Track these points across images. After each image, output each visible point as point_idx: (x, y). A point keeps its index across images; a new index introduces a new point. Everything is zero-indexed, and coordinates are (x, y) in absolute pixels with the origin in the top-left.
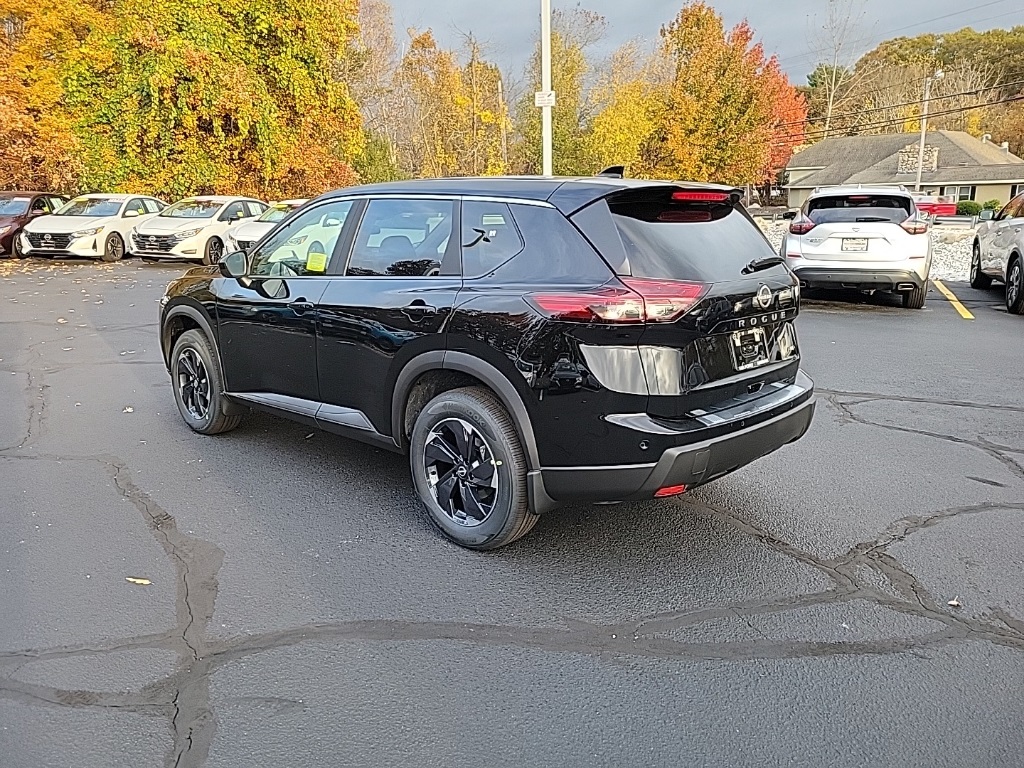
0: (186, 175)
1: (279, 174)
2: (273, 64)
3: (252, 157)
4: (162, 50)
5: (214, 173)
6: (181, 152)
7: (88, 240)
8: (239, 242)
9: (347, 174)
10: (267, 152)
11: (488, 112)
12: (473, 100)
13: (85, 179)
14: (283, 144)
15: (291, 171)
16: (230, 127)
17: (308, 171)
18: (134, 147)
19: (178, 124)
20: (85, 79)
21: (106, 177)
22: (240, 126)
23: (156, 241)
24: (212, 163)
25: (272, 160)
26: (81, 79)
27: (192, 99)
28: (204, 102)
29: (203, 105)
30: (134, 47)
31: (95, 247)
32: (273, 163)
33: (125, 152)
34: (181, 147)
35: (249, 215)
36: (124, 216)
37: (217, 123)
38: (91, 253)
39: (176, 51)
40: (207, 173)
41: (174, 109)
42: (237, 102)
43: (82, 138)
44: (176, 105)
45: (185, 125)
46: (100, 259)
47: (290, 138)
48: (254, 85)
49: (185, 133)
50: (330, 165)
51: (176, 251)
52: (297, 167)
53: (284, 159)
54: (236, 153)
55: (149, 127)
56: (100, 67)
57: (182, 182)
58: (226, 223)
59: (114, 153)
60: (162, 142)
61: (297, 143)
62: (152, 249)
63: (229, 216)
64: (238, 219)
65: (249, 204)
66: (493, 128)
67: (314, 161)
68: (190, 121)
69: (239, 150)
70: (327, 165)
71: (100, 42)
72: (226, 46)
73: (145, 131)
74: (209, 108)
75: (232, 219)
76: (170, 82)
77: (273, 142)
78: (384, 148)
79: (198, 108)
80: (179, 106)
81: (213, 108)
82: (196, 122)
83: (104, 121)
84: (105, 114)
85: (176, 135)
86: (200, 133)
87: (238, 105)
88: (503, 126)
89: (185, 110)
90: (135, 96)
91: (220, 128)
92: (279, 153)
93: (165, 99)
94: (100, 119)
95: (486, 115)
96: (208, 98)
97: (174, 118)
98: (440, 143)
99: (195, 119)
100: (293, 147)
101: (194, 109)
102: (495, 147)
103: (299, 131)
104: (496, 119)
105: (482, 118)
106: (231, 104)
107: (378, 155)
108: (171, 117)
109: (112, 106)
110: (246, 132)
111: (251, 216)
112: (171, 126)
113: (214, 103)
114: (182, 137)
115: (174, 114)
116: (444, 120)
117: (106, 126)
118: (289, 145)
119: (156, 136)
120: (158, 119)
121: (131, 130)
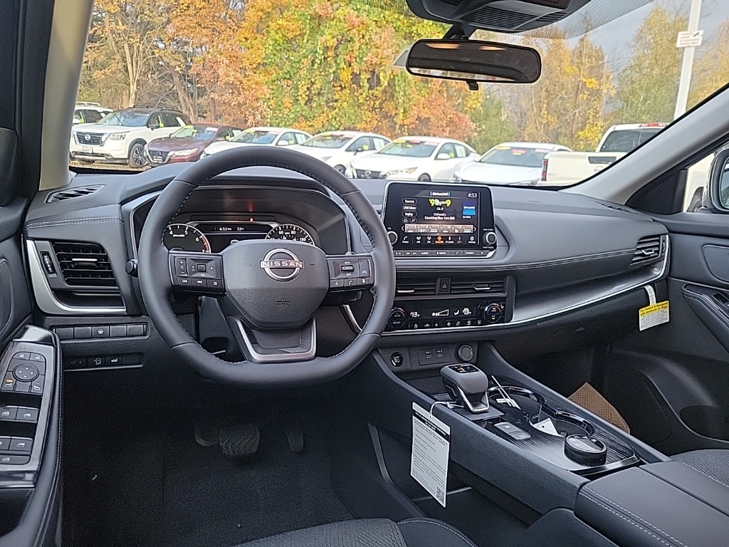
0: (338, 119)
1: (409, 120)
2: (417, 30)
3: (389, 106)
4: (332, 18)
5: (358, 118)
6: (336, 101)
8: (356, 170)
9: (464, 124)
10: (401, 101)
11: (593, 80)
12: (580, 70)
13: (269, 120)
14: (415, 96)
15: (419, 118)
16: (374, 81)
17: (433, 119)
18: (304, 96)
19: (337, 78)
20: (279, 45)
21: (283, 119)
22: (381, 78)
24: (359, 110)
25: (404, 109)
26: (276, 44)
27: (348, 56)
28: (358, 59)
29: (356, 61)
30: (315, 19)
32: (405, 111)
33: (298, 100)
34: (337, 97)
35: (373, 148)
37: (364, 76)
39: (342, 18)
40: (353, 118)
41: (334, 65)
42: (382, 58)
43: (273, 89)
44: (335, 62)
45: (341, 79)
47: (422, 92)
48: (398, 45)
49: (341, 86)
50: (452, 116)
52: (424, 115)
53: (414, 107)
54: (377, 103)
55: (315, 80)
56: (290, 35)
57: (334, 124)
58: (353, 153)
59: (292, 101)
60: (322, 91)
61: (427, 95)
63: (356, 149)
64: (363, 150)
65: (375, 140)
66: (596, 93)
67: (438, 112)
68: (346, 76)
69: (380, 101)
70: (449, 116)
71: (293, 17)
72: (382, 15)
73: (313, 83)
74: (361, 64)
75: (357, 151)
76: (333, 42)
77: (407, 93)
78: (499, 106)
79: (352, 64)
80: (338, 62)
81: (363, 63)
82: (350, 77)
83: (288, 77)
84: (288, 71)
85: (334, 86)
86: (352, 86)
87: (382, 60)
88: (605, 91)
89: (342, 65)
90: (309, 57)
91: (366, 81)
92: (411, 103)
93: (329, 57)
94: (285, 75)
95: (591, 82)
96: (361, 56)
97: (334, 72)
98: (545, 105)
99: (349, 74)
100: (423, 99)
101: (350, 65)
102: (596, 108)
103: (430, 86)
104: (600, 85)
105: (587, 84)
106: (376, 59)
107: (493, 112)
108: (331, 71)
109: (294, 65)
110: (386, 84)
111: (375, 149)
112: (331, 79)
113: (365, 59)
114: (339, 88)
115: (334, 69)
116: (551, 88)
117: (289, 81)
118: (420, 97)
119: (319, 87)
120: (323, 73)
121: (303, 83)
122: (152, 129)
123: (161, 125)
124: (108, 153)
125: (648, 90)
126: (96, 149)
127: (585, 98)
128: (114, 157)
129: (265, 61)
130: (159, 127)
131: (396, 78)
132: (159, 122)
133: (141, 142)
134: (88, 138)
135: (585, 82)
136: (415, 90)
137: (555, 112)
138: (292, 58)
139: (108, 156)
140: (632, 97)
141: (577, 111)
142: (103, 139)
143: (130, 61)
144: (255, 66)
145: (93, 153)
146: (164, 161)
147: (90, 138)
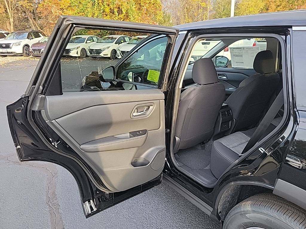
7: (75, 51)
8: (121, 51)
10: (131, 19)
11: (204, 3)
16: (120, 11)
19: (104, 11)
22: (123, 10)
23: (95, 51)
27: (108, 2)
28: (112, 3)
29: (111, 4)
31: (77, 53)
36: (86, 43)
37: (116, 10)
38: (76, 55)
41: (102, 6)
44: (103, 4)
46: (79, 57)
47: (139, 15)
49: (106, 14)
50: (152, 23)
51: (102, 55)
53: (137, 21)
55: (95, 12)
58: (118, 44)
61: (141, 16)
62: (94, 54)
63: (118, 42)
64: (121, 43)
65: (125, 38)
66: (205, 9)
68: (107, 10)
73: (94, 14)
75: (120, 43)
77: (134, 16)
78: (169, 17)
79: (110, 5)
80: (104, 5)
81: (114, 5)
82: (109, 10)
83: (82, 11)
84: (82, 9)
85: (103, 15)
86: (110, 14)
87: (122, 3)
88: (209, 8)
89: (106, 6)
90: (91, 2)
91: (116, 12)
92: (135, 20)
93: (100, 3)
94: (81, 11)
95: (203, 4)
96: (113, 2)
97: (103, 9)
98: (187, 15)
99: (109, 9)
100: (140, 17)
101: (109, 6)
102: (206, 15)
103: (142, 12)
104: (206, 5)
105: (202, 5)
106: (120, 3)
107: (167, 20)
108: (102, 9)
109: (84, 6)
110: (125, 13)
111: (126, 42)
112: (102, 12)
113: (115, 3)
114: (105, 15)
115: (103, 8)
116: (188, 7)
117: (83, 13)
118: (138, 17)
119: (97, 15)
120: (98, 9)
121: (90, 14)
122: (30, 40)
123: (34, 37)
124: (14, 51)
125: (224, 6)
126: (9, 50)
127: (201, 11)
128: (17, 53)
129: (71, 5)
130: (33, 38)
131: (129, 10)
132: (32, 36)
133: (27, 45)
134: (4, 46)
135: (201, 4)
136: (136, 14)
137: (191, 17)
138: (83, 3)
139: (14, 53)
140: (218, 9)
141: (199, 17)
142: (11, 46)
143: (8, 8)
144: (67, 7)
145: (7, 52)
146: (40, 53)
147: (5, 46)
